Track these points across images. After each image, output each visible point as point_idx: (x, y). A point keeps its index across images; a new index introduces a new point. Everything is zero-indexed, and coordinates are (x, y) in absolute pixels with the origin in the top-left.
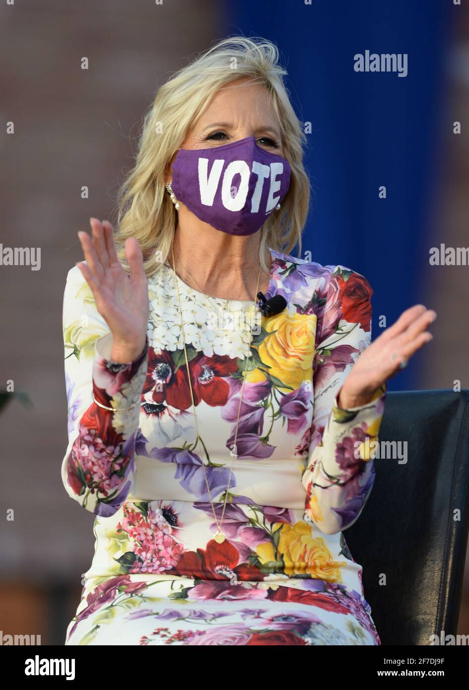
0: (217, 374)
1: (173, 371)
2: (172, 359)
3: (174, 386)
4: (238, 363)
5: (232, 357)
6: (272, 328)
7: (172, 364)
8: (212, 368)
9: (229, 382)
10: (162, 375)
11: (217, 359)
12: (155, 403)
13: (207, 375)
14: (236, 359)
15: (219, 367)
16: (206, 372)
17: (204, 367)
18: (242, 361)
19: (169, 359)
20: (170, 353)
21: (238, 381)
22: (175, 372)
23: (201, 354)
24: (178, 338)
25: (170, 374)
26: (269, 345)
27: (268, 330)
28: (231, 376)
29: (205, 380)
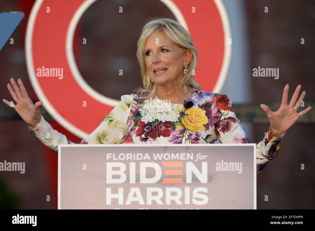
0: (167, 127)
1: (151, 128)
2: (151, 124)
3: (152, 132)
4: (174, 123)
5: (172, 121)
6: (187, 113)
7: (151, 126)
8: (165, 126)
9: (171, 130)
10: (148, 129)
11: (166, 122)
12: (145, 137)
13: (163, 128)
14: (173, 122)
15: (167, 125)
16: (163, 127)
17: (162, 125)
18: (175, 122)
19: (150, 124)
20: (150, 123)
21: (174, 129)
22: (152, 128)
23: (161, 122)
24: (153, 118)
25: (151, 129)
26: (185, 119)
27: (186, 113)
28: (172, 128)
29: (163, 129)
